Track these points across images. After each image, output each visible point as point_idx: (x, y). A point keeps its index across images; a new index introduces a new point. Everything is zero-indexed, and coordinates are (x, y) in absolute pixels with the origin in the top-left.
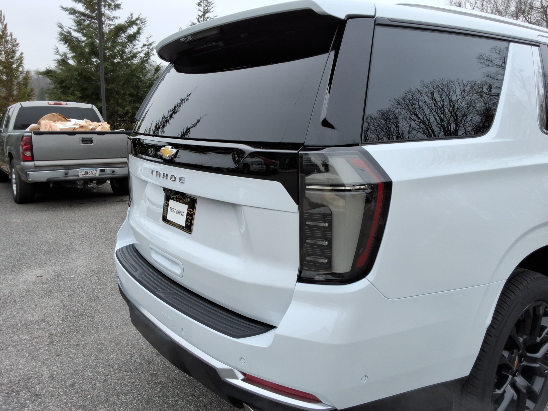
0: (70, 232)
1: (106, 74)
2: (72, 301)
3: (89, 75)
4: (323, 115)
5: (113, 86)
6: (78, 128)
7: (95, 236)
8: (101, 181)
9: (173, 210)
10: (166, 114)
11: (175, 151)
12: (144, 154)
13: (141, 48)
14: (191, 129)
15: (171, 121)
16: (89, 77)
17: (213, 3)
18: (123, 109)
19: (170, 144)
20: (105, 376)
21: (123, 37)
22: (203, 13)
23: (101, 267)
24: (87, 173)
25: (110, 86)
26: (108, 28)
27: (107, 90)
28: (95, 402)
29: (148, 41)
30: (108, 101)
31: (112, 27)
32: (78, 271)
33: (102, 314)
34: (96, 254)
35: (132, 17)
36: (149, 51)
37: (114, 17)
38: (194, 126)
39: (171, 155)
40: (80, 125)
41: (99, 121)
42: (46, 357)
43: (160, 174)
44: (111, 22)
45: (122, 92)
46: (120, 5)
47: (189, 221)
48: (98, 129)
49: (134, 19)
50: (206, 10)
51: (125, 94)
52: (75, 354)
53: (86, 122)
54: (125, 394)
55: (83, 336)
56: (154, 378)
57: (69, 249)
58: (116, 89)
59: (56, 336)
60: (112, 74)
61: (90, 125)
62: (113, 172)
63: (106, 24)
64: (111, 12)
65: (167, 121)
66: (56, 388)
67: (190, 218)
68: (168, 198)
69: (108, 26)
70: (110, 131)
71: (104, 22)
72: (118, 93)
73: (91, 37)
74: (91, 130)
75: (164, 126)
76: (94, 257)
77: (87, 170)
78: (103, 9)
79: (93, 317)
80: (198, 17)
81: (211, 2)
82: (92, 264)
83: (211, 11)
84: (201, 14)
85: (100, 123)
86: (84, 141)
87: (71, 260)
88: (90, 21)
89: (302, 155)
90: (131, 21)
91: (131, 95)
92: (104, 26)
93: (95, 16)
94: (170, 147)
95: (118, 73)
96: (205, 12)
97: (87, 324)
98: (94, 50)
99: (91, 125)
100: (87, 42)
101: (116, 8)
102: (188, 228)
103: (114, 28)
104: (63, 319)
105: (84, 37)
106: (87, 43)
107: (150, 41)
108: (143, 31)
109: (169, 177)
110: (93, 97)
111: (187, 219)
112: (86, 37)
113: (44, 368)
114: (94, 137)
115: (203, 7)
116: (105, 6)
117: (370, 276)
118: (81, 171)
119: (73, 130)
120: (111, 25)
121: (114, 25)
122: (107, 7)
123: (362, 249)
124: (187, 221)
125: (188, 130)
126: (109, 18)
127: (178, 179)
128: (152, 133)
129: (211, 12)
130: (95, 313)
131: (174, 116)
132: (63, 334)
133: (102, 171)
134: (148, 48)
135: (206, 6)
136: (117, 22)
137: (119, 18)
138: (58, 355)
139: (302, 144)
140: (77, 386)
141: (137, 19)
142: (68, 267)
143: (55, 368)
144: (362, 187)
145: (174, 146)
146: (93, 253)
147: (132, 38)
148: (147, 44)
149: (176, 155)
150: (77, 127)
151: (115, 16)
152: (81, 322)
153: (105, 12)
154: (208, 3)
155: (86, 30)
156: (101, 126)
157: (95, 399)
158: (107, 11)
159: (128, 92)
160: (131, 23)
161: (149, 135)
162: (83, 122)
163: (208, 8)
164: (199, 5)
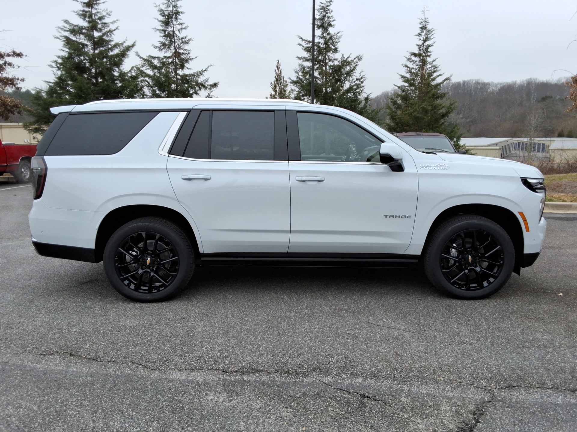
17: (433, 31)
29: (359, 76)
35: (344, 57)
36: (360, 84)
44: (332, 64)
46: (338, 48)
80: (417, 47)
83: (431, 38)
96: (426, 40)
101: (335, 51)
115: (423, 36)
117: (41, 198)
121: (334, 66)
126: (331, 60)
136: (336, 63)
137: (337, 59)
144: (38, 169)
154: (428, 31)
158: (330, 54)
163: (428, 36)
164: (420, 35)
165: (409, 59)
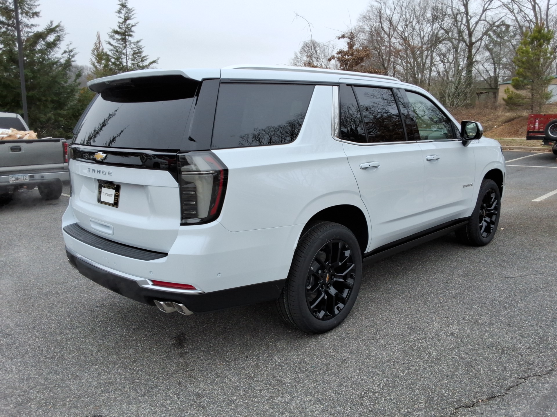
0: (7, 231)
1: (26, 81)
2: (21, 280)
3: (8, 82)
4: (189, 134)
5: (33, 93)
6: (6, 138)
7: (31, 234)
8: (30, 186)
9: (105, 194)
10: (97, 127)
11: (105, 155)
12: (80, 158)
13: (62, 54)
14: (116, 138)
15: (101, 133)
16: (9, 84)
17: (134, 10)
18: (45, 115)
19: (101, 151)
20: (58, 321)
21: (42, 44)
22: (124, 20)
23: (41, 256)
24: (17, 179)
25: (30, 93)
26: (26, 35)
27: (28, 97)
28: (53, 334)
29: (68, 48)
30: (29, 108)
31: (31, 34)
32: (22, 260)
33: (49, 286)
34: (35, 247)
35: (52, 25)
36: (70, 57)
37: (32, 25)
38: (119, 135)
39: (102, 158)
40: (7, 134)
41: (24, 130)
42: (9, 314)
43: (94, 171)
44: (29, 30)
45: (44, 98)
46: (39, 13)
47: (116, 199)
48: (26, 138)
49: (54, 26)
50: (126, 17)
51: (46, 101)
52: (32, 311)
53: (12, 131)
54: (75, 329)
55: (36, 300)
56: (95, 319)
57: (9, 244)
58: (38, 96)
59: (14, 302)
60: (32, 81)
61: (17, 134)
62: (42, 177)
63: (24, 31)
64: (28, 20)
65: (98, 133)
66: (21, 330)
67: (117, 198)
68: (100, 187)
69: (27, 33)
70: (37, 139)
71: (22, 29)
72: (40, 100)
73: (9, 45)
74: (19, 139)
75: (95, 137)
76: (33, 250)
77: (17, 176)
78: (20, 16)
79: (42, 289)
80: (118, 24)
81: (131, 9)
82: (33, 254)
83: (132, 17)
84: (121, 20)
85: (27, 132)
86: (13, 149)
87: (13, 252)
88: (6, 28)
89: (179, 155)
90: (51, 29)
91: (53, 101)
92: (21, 33)
93: (12, 24)
94: (101, 153)
95: (39, 80)
96: (126, 19)
97: (37, 293)
98: (13, 57)
99: (19, 134)
100: (4, 49)
101: (34, 15)
102: (116, 204)
103: (32, 36)
104: (16, 292)
105: (2, 44)
106: (4, 51)
107: (70, 48)
108: (64, 39)
109: (101, 172)
110: (13, 104)
111: (115, 199)
112: (3, 44)
113: (9, 320)
114: (23, 145)
115: (123, 14)
116: (22, 14)
117: (219, 219)
118: (11, 178)
119: (2, 139)
120: (29, 32)
121: (32, 32)
122: (24, 15)
123: (213, 205)
124: (114, 200)
125: (114, 139)
126: (27, 26)
127: (107, 173)
128: (85, 143)
129: (132, 19)
130: (42, 286)
131: (103, 128)
132: (19, 300)
133: (31, 177)
134: (69, 55)
135: (127, 13)
136: (36, 30)
137: (39, 25)
138: (18, 313)
139: (179, 150)
140: (37, 328)
141: (57, 26)
142: (12, 258)
143: (18, 319)
144: (211, 172)
145: (104, 152)
146: (32, 246)
147: (51, 45)
148: (67, 50)
149: (105, 158)
150: (5, 136)
151: (34, 23)
152: (32, 292)
153: (22, 19)
154: (129, 10)
155: (2, 37)
156: (28, 135)
157: (53, 333)
158: (24, 18)
159: (49, 99)
160: (51, 30)
161: (83, 145)
162: (10, 131)
163: (128, 15)
164: (119, 12)
165: (111, 37)
